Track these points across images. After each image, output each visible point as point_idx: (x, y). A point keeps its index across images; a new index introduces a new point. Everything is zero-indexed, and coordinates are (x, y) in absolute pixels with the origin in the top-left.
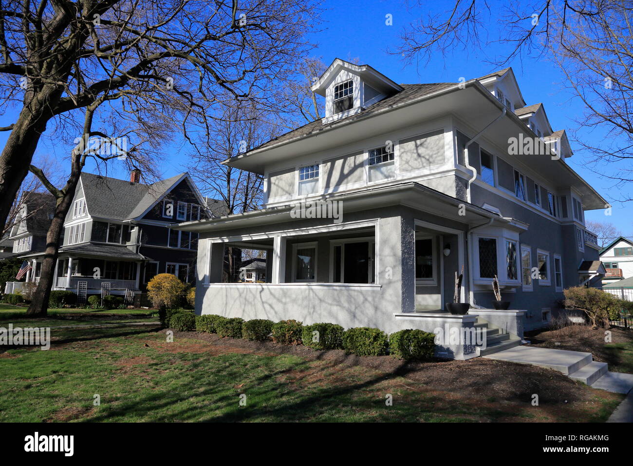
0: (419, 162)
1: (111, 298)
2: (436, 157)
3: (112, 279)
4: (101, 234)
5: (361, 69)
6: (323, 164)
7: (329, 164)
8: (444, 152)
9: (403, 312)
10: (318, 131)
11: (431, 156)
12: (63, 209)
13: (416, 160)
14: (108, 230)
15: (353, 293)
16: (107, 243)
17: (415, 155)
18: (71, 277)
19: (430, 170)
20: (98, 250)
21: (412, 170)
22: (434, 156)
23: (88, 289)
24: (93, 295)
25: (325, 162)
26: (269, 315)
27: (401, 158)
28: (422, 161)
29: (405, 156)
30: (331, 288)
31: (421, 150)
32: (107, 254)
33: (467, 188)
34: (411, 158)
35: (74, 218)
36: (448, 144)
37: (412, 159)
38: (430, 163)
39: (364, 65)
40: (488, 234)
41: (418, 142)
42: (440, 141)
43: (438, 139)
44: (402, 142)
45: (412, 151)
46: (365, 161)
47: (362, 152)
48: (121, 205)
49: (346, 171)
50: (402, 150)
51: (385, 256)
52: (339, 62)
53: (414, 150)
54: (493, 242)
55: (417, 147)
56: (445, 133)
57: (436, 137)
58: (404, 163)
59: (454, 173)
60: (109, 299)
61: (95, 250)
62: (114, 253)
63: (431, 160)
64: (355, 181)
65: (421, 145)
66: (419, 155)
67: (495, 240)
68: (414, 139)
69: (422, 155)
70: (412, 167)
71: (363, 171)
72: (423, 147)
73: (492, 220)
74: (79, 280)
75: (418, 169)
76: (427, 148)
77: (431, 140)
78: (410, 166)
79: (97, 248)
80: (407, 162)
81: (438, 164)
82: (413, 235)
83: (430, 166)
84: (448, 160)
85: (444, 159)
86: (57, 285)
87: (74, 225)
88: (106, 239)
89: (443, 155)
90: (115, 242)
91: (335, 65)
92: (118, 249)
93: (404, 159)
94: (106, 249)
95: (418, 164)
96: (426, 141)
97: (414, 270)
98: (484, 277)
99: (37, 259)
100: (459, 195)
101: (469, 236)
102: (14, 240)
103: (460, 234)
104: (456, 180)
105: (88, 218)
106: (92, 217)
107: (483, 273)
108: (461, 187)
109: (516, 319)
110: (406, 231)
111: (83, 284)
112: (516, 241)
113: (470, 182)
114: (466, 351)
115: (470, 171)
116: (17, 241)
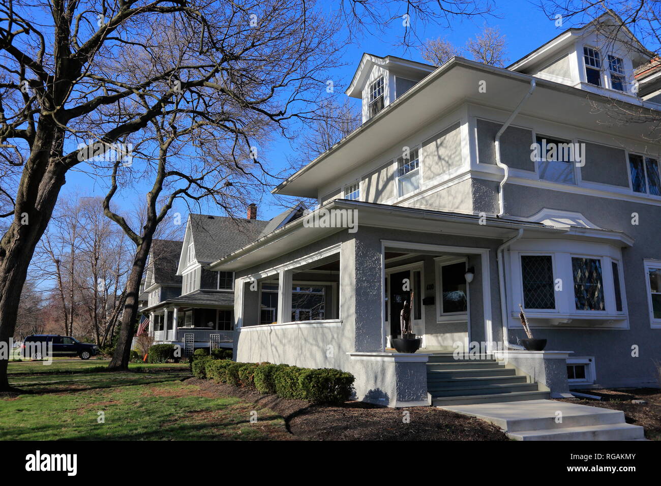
0: (440, 167)
1: (219, 351)
2: (454, 157)
3: (225, 330)
4: (211, 281)
5: (385, 61)
6: (362, 181)
7: (367, 180)
8: (461, 151)
9: (357, 351)
10: (337, 145)
11: (450, 157)
12: (141, 256)
13: (437, 164)
14: (219, 276)
15: (326, 331)
16: (218, 290)
17: (436, 158)
18: (176, 329)
19: (450, 175)
20: (205, 298)
21: (433, 177)
22: (453, 156)
23: (195, 342)
24: (200, 348)
25: (363, 179)
26: (276, 360)
27: (425, 164)
28: (442, 165)
29: (428, 161)
30: (311, 326)
31: (442, 151)
32: (214, 302)
33: (498, 192)
34: (433, 161)
35: (188, 265)
36: (465, 139)
37: (434, 163)
38: (449, 165)
39: (387, 57)
40: (537, 250)
41: (439, 141)
42: (457, 137)
43: (455, 135)
44: (425, 144)
45: (434, 154)
46: (395, 172)
47: (391, 163)
48: (233, 246)
49: (380, 187)
50: (425, 154)
51: (345, 286)
52: (367, 57)
53: (435, 151)
54: (547, 261)
55: (437, 147)
56: (461, 126)
57: (454, 132)
58: (427, 169)
59: (469, 176)
60: (216, 352)
61: (202, 298)
62: (223, 300)
63: (450, 162)
64: (388, 198)
65: (441, 144)
66: (440, 158)
67: (550, 257)
68: (435, 138)
69: (442, 157)
70: (434, 174)
71: (393, 185)
72: (443, 147)
73: (521, 231)
74: (186, 332)
75: (439, 175)
76: (446, 147)
77: (449, 137)
78: (432, 172)
79: (206, 296)
80: (430, 168)
81: (456, 166)
82: (379, 259)
83: (449, 170)
84: (465, 159)
85: (461, 159)
86: (167, 339)
87: (188, 272)
88: (217, 286)
89: (460, 154)
90: (227, 288)
91: (365, 61)
92: (229, 296)
93: (427, 164)
94: (216, 296)
95: (439, 169)
96: (445, 139)
97: (380, 301)
98: (531, 308)
99: (155, 311)
100: (481, 202)
101: (500, 255)
102: (148, 292)
103: (485, 254)
104: (473, 185)
105: (197, 264)
106: (199, 262)
107: (529, 303)
108: (486, 192)
109: (545, 363)
110: (365, 255)
111: (190, 337)
112: (602, 257)
113: (502, 184)
114: (404, 397)
115: (502, 170)
116: (151, 294)
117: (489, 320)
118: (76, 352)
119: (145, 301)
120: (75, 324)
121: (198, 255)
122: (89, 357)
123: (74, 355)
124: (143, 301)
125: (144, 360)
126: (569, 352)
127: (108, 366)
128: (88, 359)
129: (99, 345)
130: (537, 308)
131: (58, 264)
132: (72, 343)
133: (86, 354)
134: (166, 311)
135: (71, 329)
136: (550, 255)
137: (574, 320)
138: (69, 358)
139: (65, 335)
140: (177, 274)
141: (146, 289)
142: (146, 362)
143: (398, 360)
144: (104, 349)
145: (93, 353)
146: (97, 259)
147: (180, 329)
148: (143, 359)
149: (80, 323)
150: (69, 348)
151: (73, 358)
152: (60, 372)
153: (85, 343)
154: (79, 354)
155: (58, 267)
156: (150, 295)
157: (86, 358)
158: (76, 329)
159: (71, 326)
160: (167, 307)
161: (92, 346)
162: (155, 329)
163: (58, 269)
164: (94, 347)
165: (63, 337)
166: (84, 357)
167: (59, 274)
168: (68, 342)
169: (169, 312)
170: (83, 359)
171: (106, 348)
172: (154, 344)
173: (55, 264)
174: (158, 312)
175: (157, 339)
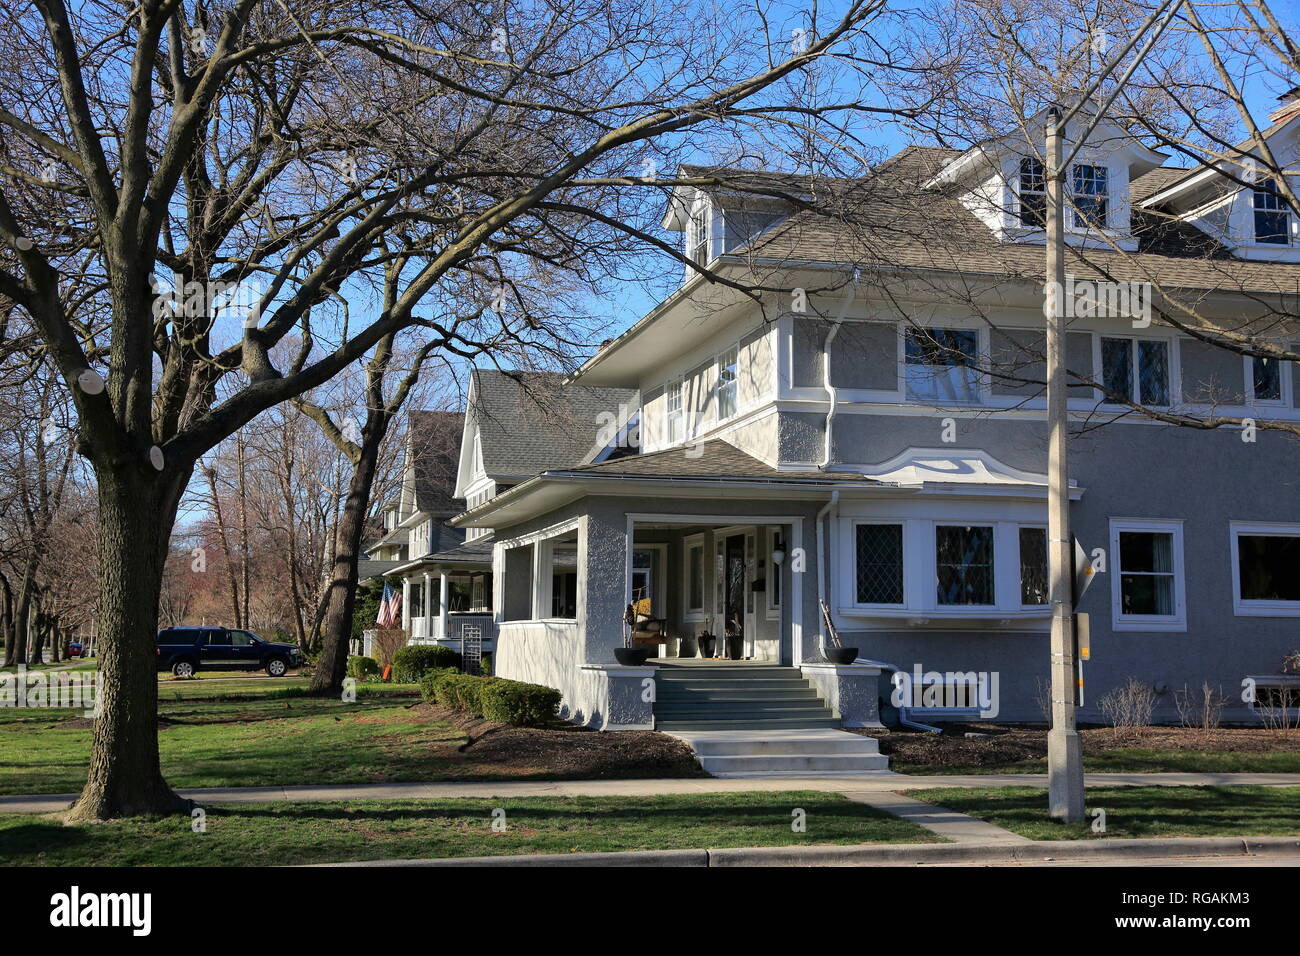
6: (685, 380)
12: (359, 485)
18: (446, 615)
23: (483, 640)
25: (687, 377)
33: (824, 429)
35: (475, 478)
40: (881, 516)
44: (743, 343)
45: (747, 366)
53: (748, 363)
54: (894, 533)
56: (767, 334)
59: (775, 409)
64: (710, 418)
67: (899, 526)
68: (752, 337)
73: (835, 495)
74: (465, 621)
86: (431, 635)
87: (475, 494)
97: (624, 597)
98: (867, 601)
99: (410, 576)
100: (793, 447)
101: (820, 525)
102: (409, 528)
103: (797, 523)
104: (781, 422)
105: (487, 480)
106: (489, 476)
107: (865, 594)
108: (804, 431)
109: (840, 680)
110: (601, 536)
111: (474, 631)
112: (996, 522)
113: (829, 417)
114: (618, 719)
115: (827, 396)
116: (413, 531)
117: (799, 624)
118: (258, 662)
119: (404, 546)
120: (254, 602)
121: (489, 461)
122: (285, 672)
123: (255, 668)
124: (399, 546)
125: (384, 677)
126: (882, 666)
127: (308, 687)
128: (282, 675)
129: (305, 646)
130: (876, 602)
131: (212, 478)
132: (249, 643)
133: (277, 666)
134: (427, 577)
135: (247, 612)
136: (900, 523)
137: (932, 620)
138: (245, 674)
139: (235, 628)
140: (456, 496)
141: (403, 520)
142: (388, 680)
143: (613, 674)
144: (315, 655)
145: (291, 663)
146: (290, 466)
147: (453, 614)
148: (382, 675)
149: (266, 599)
150: (244, 653)
151: (253, 674)
152: (226, 698)
153: (276, 643)
154: (265, 665)
155: (213, 484)
156: (412, 533)
157: (278, 673)
158: (256, 610)
159: (246, 608)
160: (430, 570)
161: (289, 649)
162: (413, 613)
163: (214, 490)
164: (294, 652)
165: (230, 631)
166: (273, 672)
167: (215, 499)
168: (241, 640)
169: (432, 580)
170: (272, 675)
171: (318, 652)
172: (411, 643)
173: (207, 478)
174: (416, 580)
175: (417, 633)
